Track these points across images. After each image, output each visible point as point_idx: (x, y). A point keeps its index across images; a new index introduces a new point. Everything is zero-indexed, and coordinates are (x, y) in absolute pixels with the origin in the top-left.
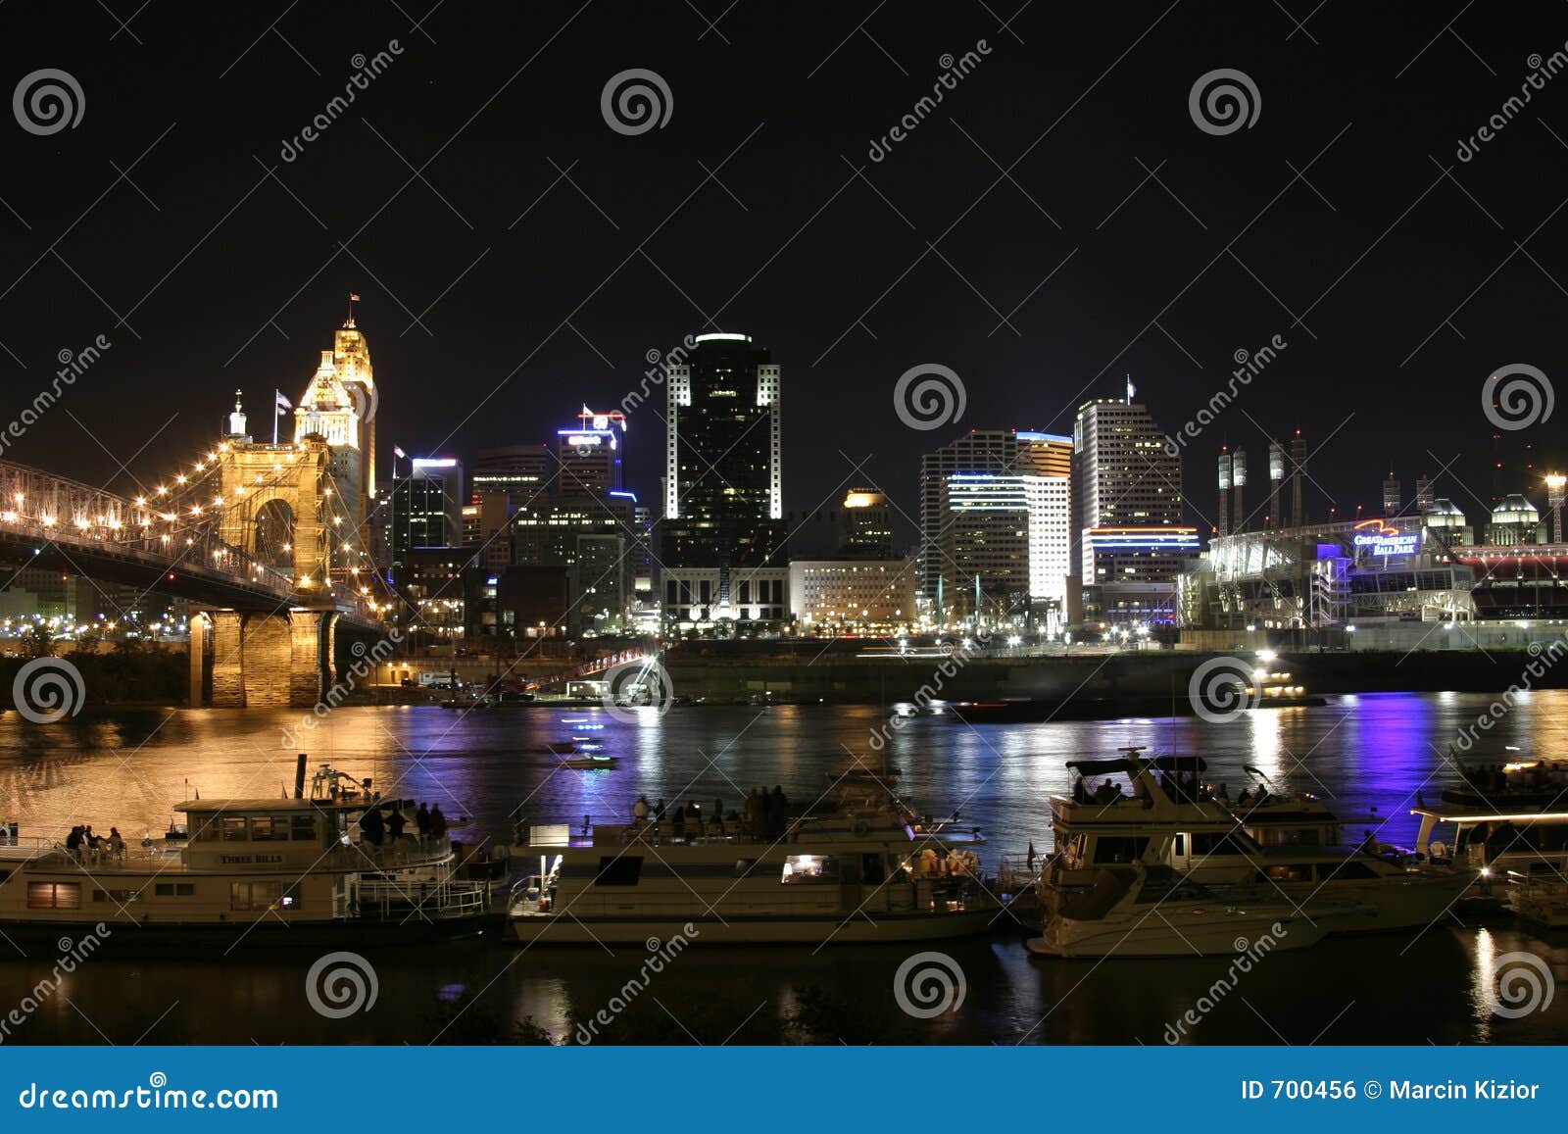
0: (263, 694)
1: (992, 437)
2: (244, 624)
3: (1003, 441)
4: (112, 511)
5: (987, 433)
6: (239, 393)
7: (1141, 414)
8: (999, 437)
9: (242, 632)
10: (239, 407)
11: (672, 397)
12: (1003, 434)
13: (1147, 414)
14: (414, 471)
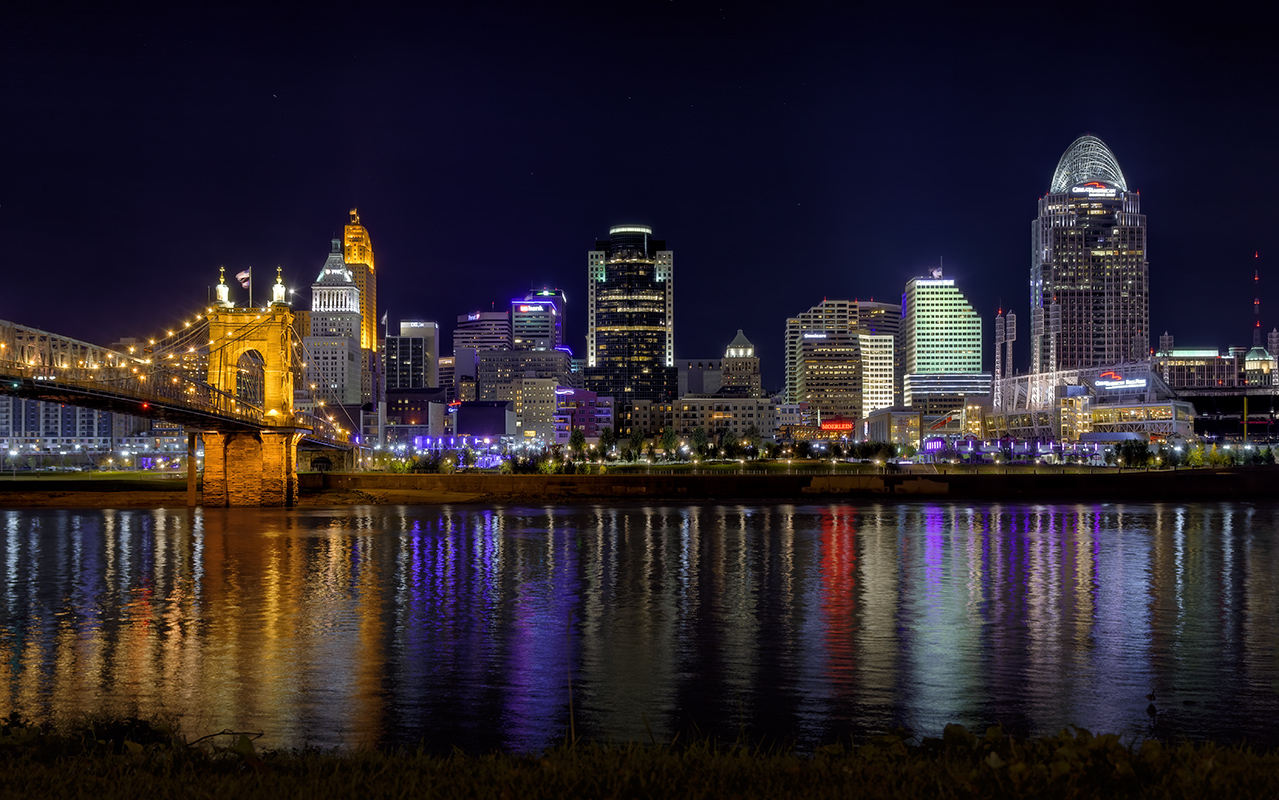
0: (241, 495)
1: (839, 305)
2: (227, 442)
3: (847, 308)
4: (91, 357)
5: (836, 303)
6: (223, 270)
7: (951, 287)
8: (845, 305)
9: (225, 448)
10: (222, 280)
11: (592, 275)
12: (848, 303)
13: (954, 287)
14: (402, 331)
